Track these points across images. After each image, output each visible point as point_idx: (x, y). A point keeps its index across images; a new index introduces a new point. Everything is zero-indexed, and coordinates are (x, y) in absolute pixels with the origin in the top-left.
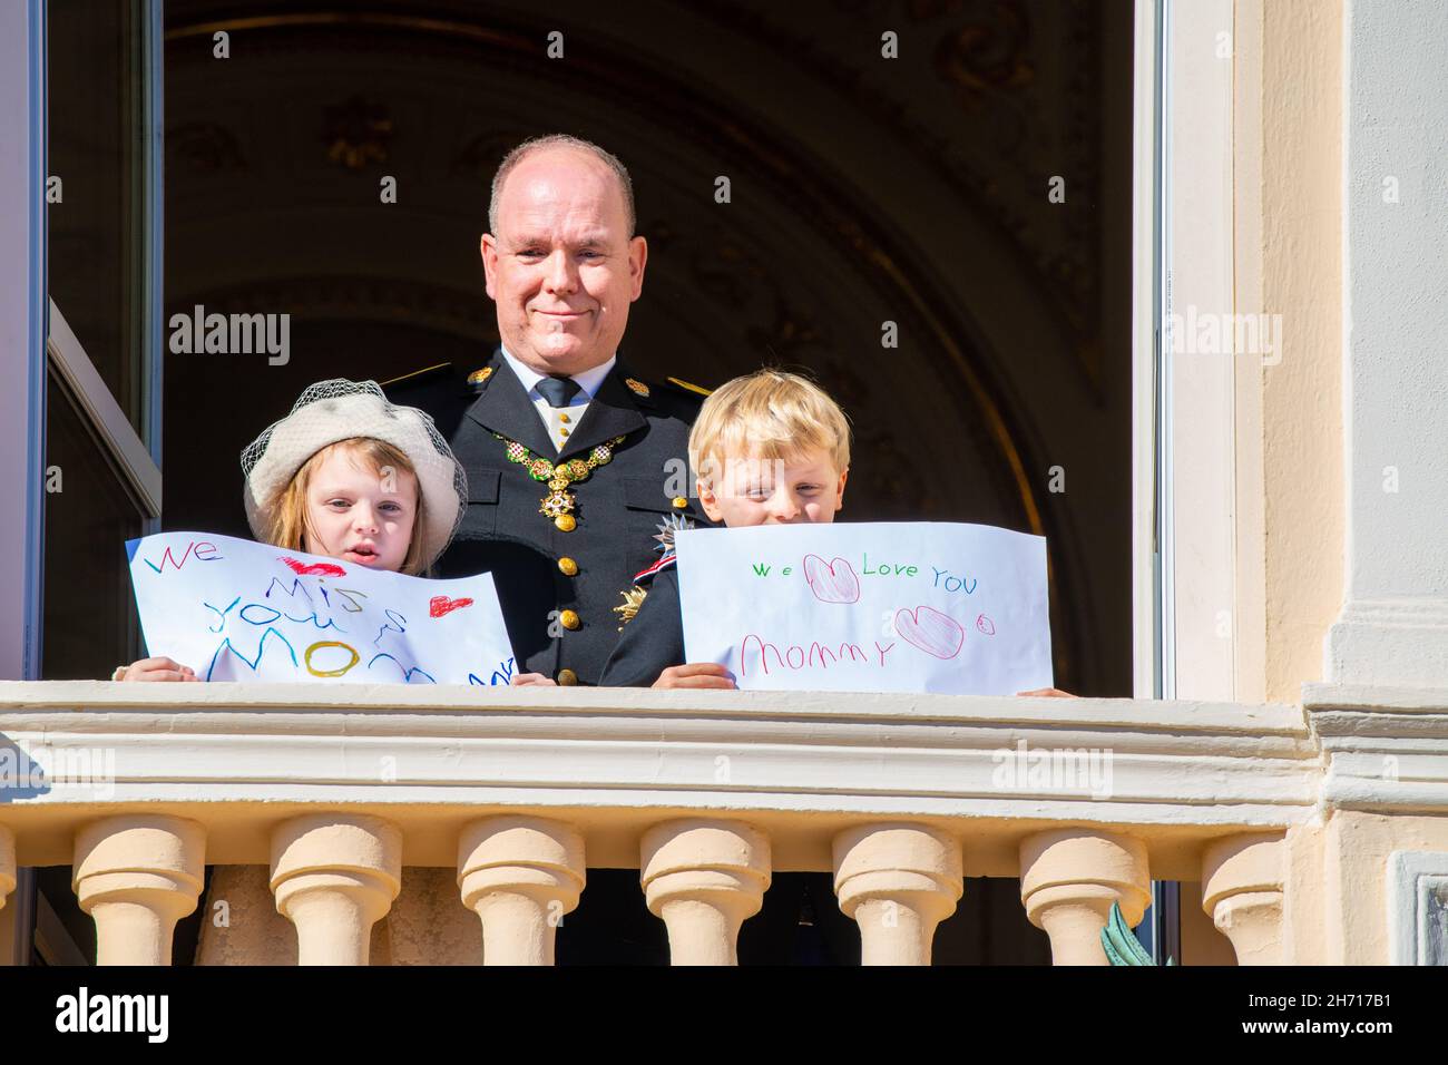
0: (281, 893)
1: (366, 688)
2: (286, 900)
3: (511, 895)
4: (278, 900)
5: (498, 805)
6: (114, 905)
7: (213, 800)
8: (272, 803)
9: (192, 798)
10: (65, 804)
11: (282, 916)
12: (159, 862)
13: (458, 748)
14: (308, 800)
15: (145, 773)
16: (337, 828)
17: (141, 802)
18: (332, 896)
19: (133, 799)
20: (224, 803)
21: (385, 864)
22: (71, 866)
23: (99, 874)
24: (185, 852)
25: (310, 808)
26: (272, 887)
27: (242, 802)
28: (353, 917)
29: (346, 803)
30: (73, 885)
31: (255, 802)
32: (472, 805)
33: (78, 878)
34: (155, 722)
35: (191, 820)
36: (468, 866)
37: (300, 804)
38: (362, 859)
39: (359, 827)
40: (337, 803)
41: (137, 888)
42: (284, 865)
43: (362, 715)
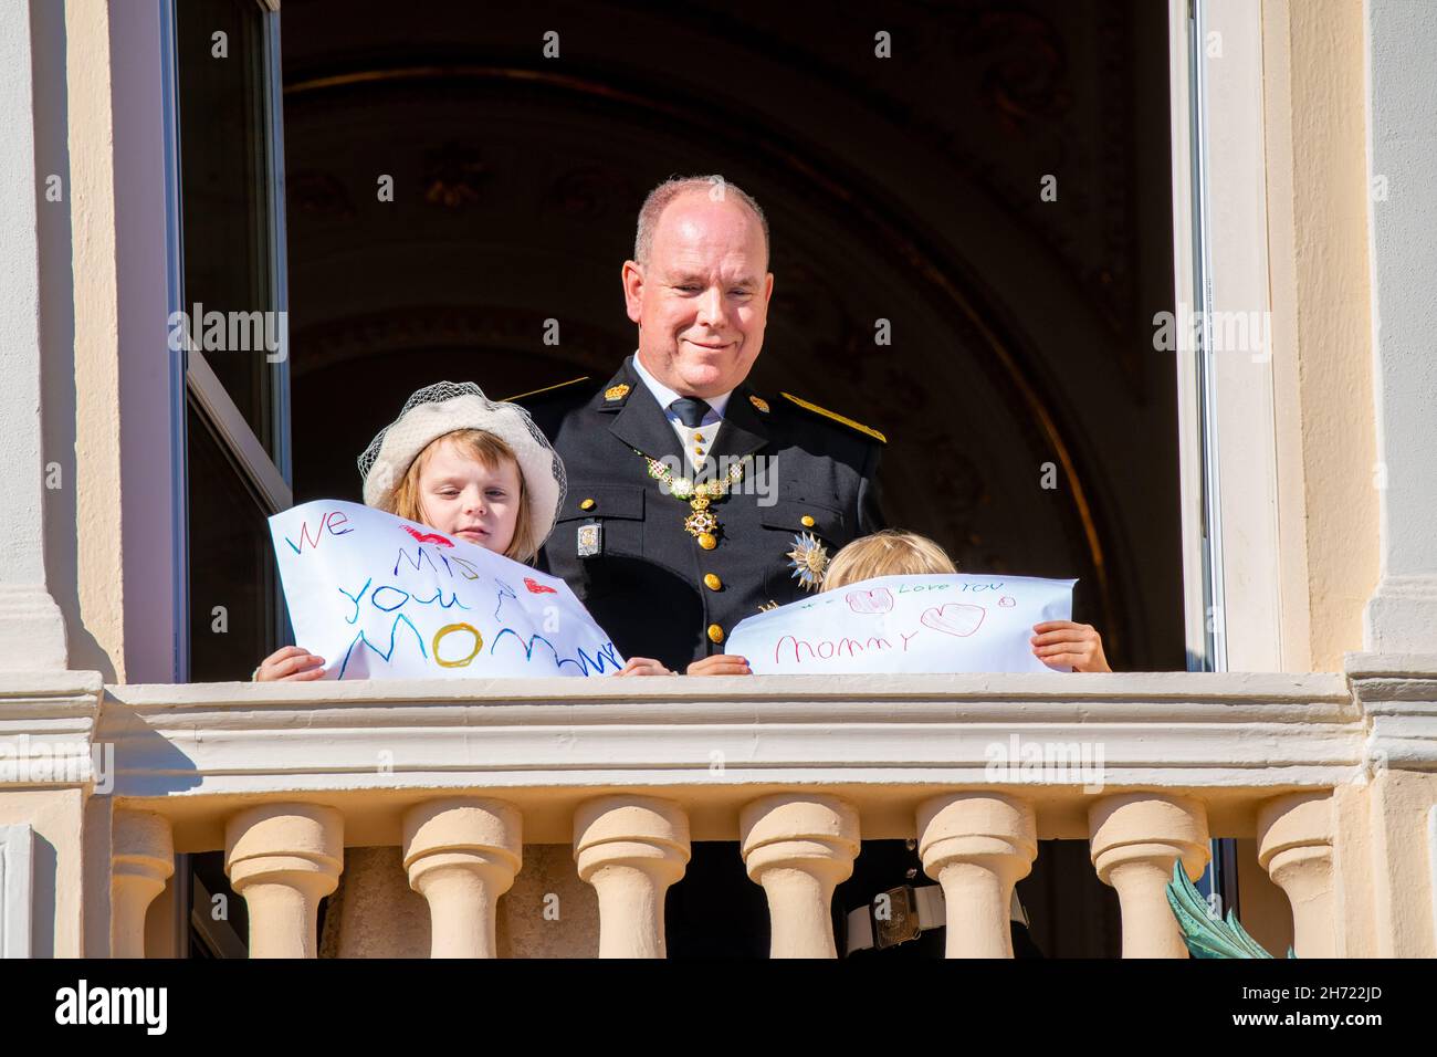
0: (414, 871)
1: (485, 682)
2: (418, 877)
3: (623, 868)
4: (411, 878)
5: (609, 785)
6: (262, 887)
7: (349, 788)
8: (403, 789)
9: (330, 787)
10: (215, 796)
11: (414, 892)
12: (303, 845)
13: (570, 735)
14: (435, 786)
15: (287, 765)
16: (463, 811)
17: (284, 792)
18: (459, 872)
19: (276, 789)
20: (359, 790)
21: (507, 841)
22: (223, 852)
23: (249, 858)
24: (325, 836)
25: (438, 793)
26: (405, 866)
27: (375, 789)
28: (480, 893)
29: (470, 787)
30: (225, 869)
31: (387, 789)
32: (584, 786)
33: (230, 862)
34: (295, 718)
35: (330, 807)
36: (584, 842)
37: (428, 789)
38: (487, 839)
39: (483, 809)
40: (462, 788)
41: (283, 871)
42: (417, 844)
43: (482, 707)
